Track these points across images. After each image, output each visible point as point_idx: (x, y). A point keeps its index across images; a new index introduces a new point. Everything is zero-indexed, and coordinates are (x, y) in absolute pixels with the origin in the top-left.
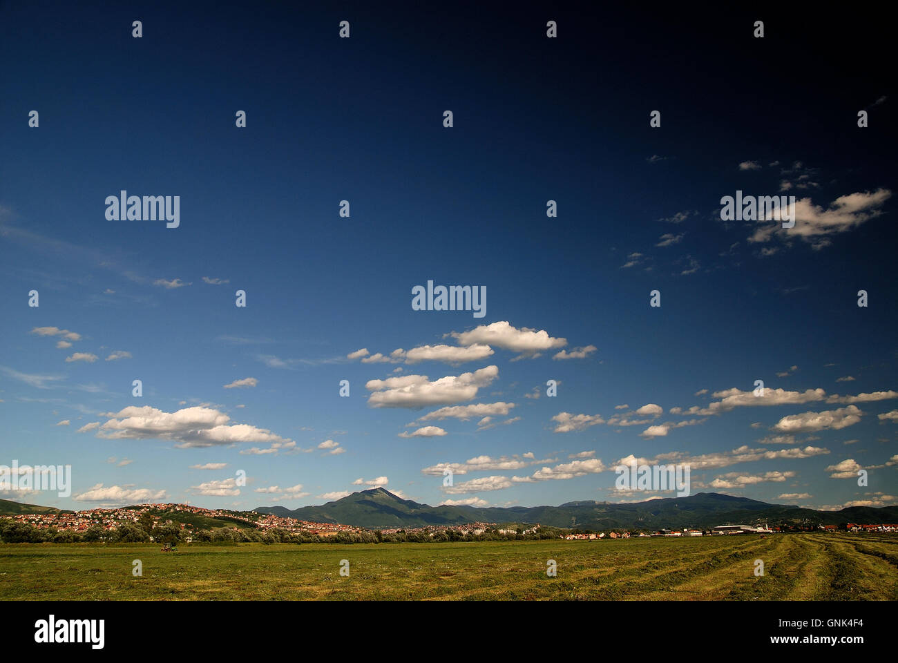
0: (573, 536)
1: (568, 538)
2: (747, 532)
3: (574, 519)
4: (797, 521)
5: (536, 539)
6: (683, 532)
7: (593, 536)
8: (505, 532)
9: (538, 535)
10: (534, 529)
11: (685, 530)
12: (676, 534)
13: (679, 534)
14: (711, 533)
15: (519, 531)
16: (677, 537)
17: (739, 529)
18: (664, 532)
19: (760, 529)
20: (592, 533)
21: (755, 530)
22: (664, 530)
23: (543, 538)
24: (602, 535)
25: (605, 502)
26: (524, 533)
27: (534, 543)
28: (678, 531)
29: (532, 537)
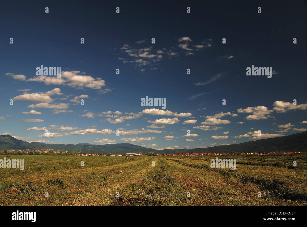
0: (80, 155)
1: (78, 155)
2: (136, 155)
3: (81, 149)
4: (150, 153)
5: (67, 155)
6: (116, 155)
7: (87, 155)
8: (56, 152)
9: (68, 154)
10: (66, 152)
11: (117, 154)
12: (114, 155)
13: (115, 155)
14: (125, 155)
15: (61, 152)
16: (114, 156)
17: (133, 154)
18: (110, 155)
19: (140, 155)
20: (86, 154)
21: (138, 155)
22: (110, 154)
23: (69, 155)
24: (90, 155)
25: (92, 144)
26: (63, 153)
27: (66, 156)
28: (115, 154)
29: (65, 154)
